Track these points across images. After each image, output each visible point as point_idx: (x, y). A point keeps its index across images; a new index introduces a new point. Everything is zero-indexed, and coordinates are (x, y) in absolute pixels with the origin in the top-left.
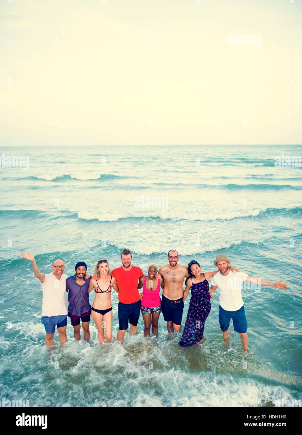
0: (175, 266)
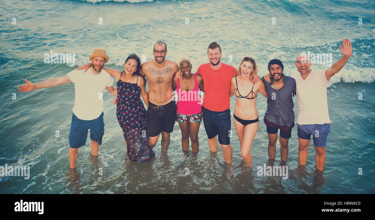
0: (162, 62)
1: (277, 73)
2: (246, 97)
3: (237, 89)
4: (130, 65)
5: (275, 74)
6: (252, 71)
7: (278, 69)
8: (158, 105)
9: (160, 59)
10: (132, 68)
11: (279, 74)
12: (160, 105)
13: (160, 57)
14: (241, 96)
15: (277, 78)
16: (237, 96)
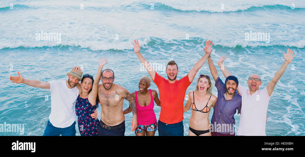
1: (232, 88)
2: (201, 111)
3: (194, 103)
4: (86, 83)
5: (230, 88)
6: (208, 87)
7: (233, 84)
8: (107, 125)
9: (108, 85)
10: (88, 86)
11: (233, 89)
12: (108, 125)
13: (108, 83)
14: (196, 110)
15: (231, 92)
16: (193, 109)
